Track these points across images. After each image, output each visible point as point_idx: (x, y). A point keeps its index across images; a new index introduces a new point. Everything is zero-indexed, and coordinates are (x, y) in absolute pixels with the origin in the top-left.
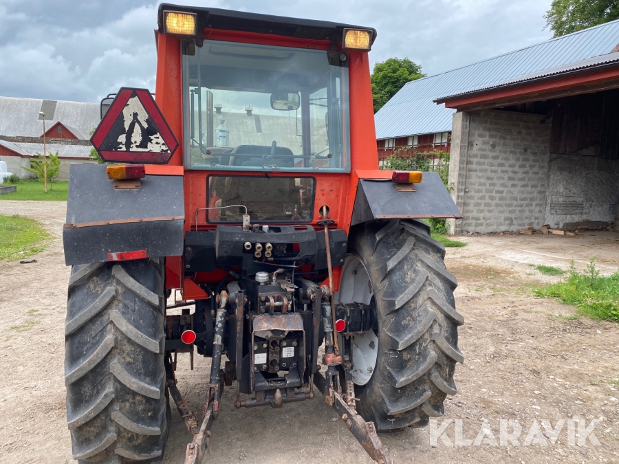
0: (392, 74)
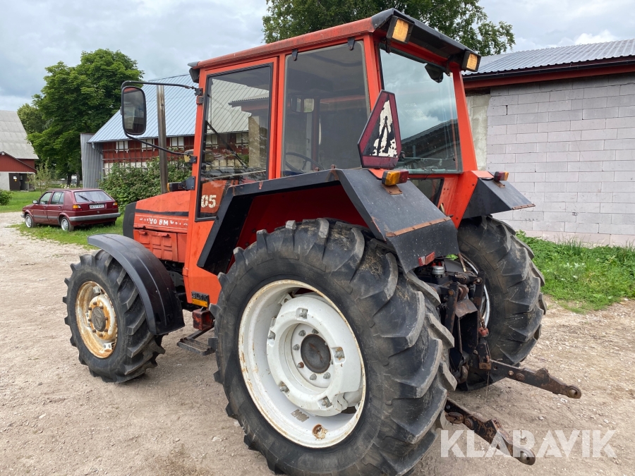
0: (106, 67)
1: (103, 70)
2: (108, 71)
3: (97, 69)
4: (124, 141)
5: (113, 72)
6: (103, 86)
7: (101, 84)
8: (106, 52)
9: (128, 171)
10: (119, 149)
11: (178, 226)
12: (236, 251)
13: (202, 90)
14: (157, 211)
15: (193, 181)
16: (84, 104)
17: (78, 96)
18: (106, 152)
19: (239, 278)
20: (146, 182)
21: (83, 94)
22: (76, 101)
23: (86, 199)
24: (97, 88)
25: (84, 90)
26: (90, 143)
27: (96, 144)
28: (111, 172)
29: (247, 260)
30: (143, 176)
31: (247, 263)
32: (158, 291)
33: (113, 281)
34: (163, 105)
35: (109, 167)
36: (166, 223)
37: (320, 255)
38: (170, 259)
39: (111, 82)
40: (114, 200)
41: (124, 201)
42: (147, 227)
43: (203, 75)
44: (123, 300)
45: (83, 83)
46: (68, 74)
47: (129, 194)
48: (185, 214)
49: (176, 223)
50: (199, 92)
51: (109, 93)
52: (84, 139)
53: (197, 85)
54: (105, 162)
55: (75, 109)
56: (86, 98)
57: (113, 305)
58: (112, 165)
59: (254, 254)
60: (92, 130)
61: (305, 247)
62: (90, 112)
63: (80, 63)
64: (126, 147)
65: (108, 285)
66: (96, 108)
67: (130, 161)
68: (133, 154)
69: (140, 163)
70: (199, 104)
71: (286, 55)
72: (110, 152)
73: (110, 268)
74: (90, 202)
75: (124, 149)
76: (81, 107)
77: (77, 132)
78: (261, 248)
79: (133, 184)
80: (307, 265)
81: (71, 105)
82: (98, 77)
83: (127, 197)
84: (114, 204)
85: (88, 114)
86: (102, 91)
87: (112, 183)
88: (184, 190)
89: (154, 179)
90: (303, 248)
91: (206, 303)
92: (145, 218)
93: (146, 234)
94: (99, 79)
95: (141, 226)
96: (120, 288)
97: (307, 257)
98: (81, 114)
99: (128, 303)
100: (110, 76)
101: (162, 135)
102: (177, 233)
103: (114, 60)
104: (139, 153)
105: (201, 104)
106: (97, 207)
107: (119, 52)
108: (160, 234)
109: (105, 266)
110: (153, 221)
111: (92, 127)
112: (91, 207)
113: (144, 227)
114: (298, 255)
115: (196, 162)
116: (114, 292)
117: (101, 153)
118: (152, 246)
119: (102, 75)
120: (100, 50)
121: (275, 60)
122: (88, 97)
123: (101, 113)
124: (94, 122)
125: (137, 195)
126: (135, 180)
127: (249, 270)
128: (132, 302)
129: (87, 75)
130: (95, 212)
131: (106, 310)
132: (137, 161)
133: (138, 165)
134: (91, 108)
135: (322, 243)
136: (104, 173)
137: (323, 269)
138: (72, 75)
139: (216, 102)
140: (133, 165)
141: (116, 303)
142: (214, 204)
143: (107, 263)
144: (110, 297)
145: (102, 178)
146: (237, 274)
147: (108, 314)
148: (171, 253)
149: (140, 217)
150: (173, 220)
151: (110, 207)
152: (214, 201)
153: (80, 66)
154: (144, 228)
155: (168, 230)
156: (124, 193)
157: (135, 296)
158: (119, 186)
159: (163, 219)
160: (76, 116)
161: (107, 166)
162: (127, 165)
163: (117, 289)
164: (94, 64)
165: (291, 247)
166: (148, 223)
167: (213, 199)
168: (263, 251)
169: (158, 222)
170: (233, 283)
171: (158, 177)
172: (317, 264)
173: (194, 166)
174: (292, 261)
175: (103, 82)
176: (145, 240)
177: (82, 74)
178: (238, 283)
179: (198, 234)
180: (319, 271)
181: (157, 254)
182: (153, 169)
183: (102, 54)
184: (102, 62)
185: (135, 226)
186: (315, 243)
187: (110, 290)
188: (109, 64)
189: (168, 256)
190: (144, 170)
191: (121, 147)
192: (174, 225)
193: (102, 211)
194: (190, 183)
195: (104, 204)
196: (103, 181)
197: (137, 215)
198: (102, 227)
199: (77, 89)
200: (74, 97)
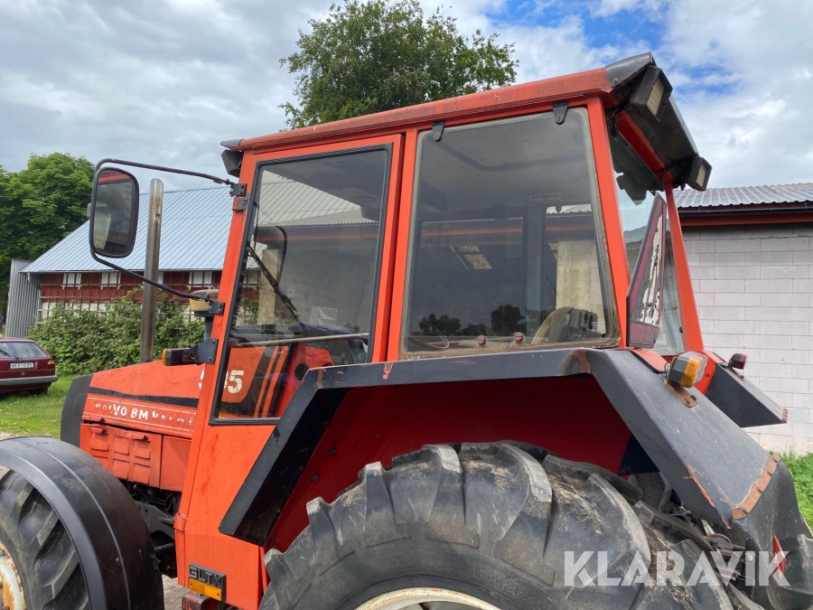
0: (62, 176)
1: (57, 179)
2: (64, 181)
3: (50, 177)
4: (76, 274)
5: (71, 183)
6: (56, 200)
7: (52, 196)
8: (65, 157)
9: (76, 315)
10: (67, 284)
11: (166, 422)
12: (313, 507)
13: (245, 187)
14: (129, 393)
15: (213, 347)
16: (24, 222)
17: (16, 210)
18: (47, 287)
19: (318, 572)
20: (102, 331)
21: (25, 208)
22: (13, 216)
23: (6, 354)
24: (46, 202)
25: (27, 203)
26: (25, 274)
27: (33, 274)
28: (51, 315)
29: (339, 533)
30: (98, 322)
31: (340, 539)
32: (120, 560)
33: (28, 536)
34: (158, 215)
35: (48, 309)
36: (145, 415)
37: (538, 544)
38: (145, 481)
39: (67, 195)
40: (49, 357)
41: (66, 358)
42: (107, 421)
43: (250, 161)
44: (45, 576)
45: (26, 194)
46: (7, 181)
47: (75, 347)
48: (191, 403)
49: (164, 417)
50: (238, 191)
51: (62, 209)
52: (16, 267)
53: (235, 180)
54: (43, 301)
55: (9, 227)
56: (29, 214)
57: (23, 584)
58: (53, 305)
59: (358, 519)
60: (30, 257)
61: (496, 519)
62: (30, 232)
63: (26, 168)
64: (79, 281)
65: (17, 544)
66: (41, 227)
67: (82, 301)
68: (88, 291)
69: (96, 305)
70: (237, 211)
71: (419, 131)
72: (53, 287)
73: (26, 509)
74: (12, 358)
75: (75, 284)
76: (18, 225)
77: (7, 258)
78: (377, 509)
79: (82, 334)
80: (503, 565)
81: (5, 221)
82: (49, 188)
83: (71, 351)
84: (49, 363)
85: (27, 235)
86: (51, 207)
87: (50, 331)
88: (192, 363)
89: (114, 327)
90: (488, 521)
91: (219, 591)
92: (103, 403)
93: (104, 433)
94: (51, 190)
95: (97, 417)
96: (43, 552)
97: (501, 547)
98: (18, 234)
99: (54, 583)
100: (67, 188)
101: (151, 268)
102: (163, 435)
103: (75, 168)
104: (97, 291)
105: (242, 211)
106: (22, 366)
107: (83, 158)
108: (130, 434)
109: (16, 504)
110: (118, 411)
111: (31, 253)
112: (13, 366)
113: (103, 420)
114: (477, 537)
115: (222, 314)
116: (27, 560)
117: (39, 288)
118: (111, 455)
119: (55, 186)
120: (57, 154)
121: (397, 138)
122: (31, 212)
123: (47, 235)
124: (35, 245)
125: (85, 349)
126: (86, 329)
127: (345, 557)
128: (65, 581)
129: (34, 184)
130: (17, 373)
131: (8, 592)
132: (92, 302)
133: (93, 307)
134: (32, 227)
135: (543, 514)
136: (40, 317)
137: (547, 578)
138: (13, 182)
139: (264, 216)
140: (85, 307)
141: (30, 583)
142: (239, 386)
143: (21, 498)
144: (17, 567)
145: (37, 323)
146: (313, 562)
147: (11, 599)
148: (148, 470)
149: (96, 402)
150: (157, 411)
151: (44, 367)
152: (239, 381)
153: (26, 172)
154: (102, 422)
155: (146, 428)
156: (67, 346)
157: (72, 569)
158: (61, 336)
159: (139, 408)
160: (10, 236)
161: (45, 306)
162: (75, 307)
163: (36, 553)
164: (45, 170)
165: (457, 516)
166: (110, 412)
167: (237, 377)
168: (383, 515)
169: (129, 413)
170: (301, 580)
171: (121, 326)
172: (531, 565)
173: (217, 319)
174: (460, 550)
175: (54, 195)
176: (100, 443)
177: (26, 183)
178: (316, 581)
179: (213, 449)
180: (534, 582)
181: (120, 470)
182: (114, 315)
183: (58, 160)
184: (57, 170)
185: (86, 416)
186: (523, 513)
187: (20, 556)
188: (67, 172)
189: (141, 476)
190: (100, 315)
191: (71, 281)
192: (158, 420)
193: (29, 373)
194: (206, 350)
195: (34, 362)
196: (37, 328)
197: (91, 397)
198: (26, 396)
199: (17, 202)
200: (11, 212)
